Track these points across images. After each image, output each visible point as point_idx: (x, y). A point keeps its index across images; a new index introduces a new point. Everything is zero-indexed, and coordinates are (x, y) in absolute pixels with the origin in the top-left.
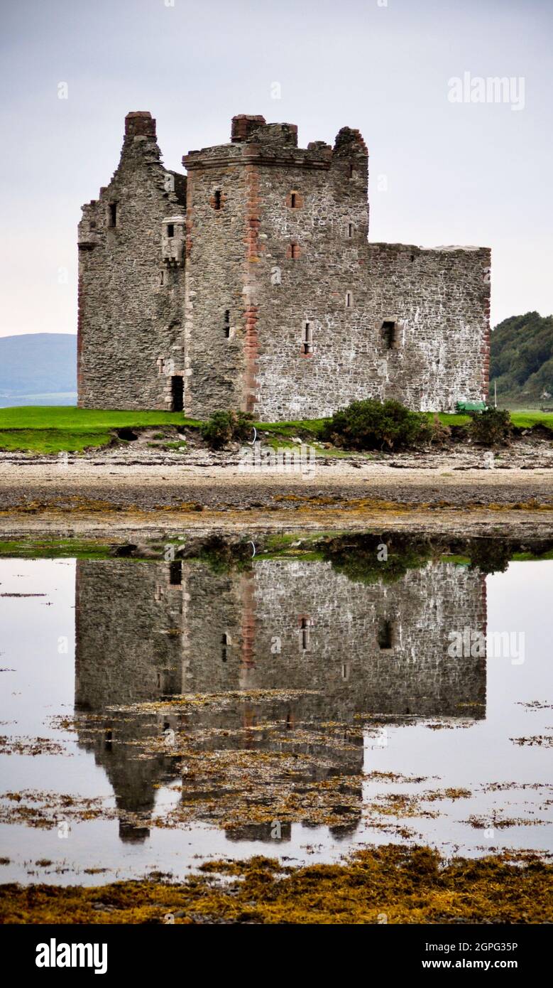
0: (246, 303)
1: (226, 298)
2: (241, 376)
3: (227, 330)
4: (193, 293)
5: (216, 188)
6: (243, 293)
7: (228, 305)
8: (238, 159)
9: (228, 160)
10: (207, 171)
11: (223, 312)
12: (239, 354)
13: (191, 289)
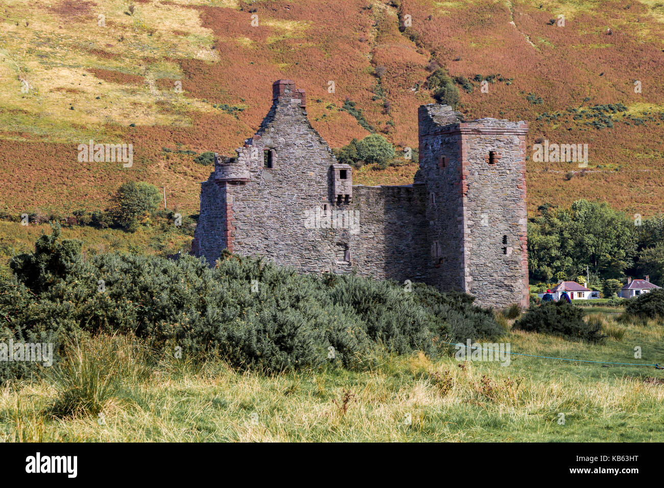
0: (522, 230)
1: (502, 226)
2: (521, 281)
3: (505, 248)
4: (470, 223)
5: (490, 149)
6: (519, 223)
7: (505, 232)
8: (514, 131)
9: (503, 131)
10: (482, 136)
11: (502, 236)
12: (518, 266)
13: (469, 219)
